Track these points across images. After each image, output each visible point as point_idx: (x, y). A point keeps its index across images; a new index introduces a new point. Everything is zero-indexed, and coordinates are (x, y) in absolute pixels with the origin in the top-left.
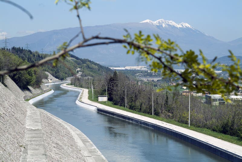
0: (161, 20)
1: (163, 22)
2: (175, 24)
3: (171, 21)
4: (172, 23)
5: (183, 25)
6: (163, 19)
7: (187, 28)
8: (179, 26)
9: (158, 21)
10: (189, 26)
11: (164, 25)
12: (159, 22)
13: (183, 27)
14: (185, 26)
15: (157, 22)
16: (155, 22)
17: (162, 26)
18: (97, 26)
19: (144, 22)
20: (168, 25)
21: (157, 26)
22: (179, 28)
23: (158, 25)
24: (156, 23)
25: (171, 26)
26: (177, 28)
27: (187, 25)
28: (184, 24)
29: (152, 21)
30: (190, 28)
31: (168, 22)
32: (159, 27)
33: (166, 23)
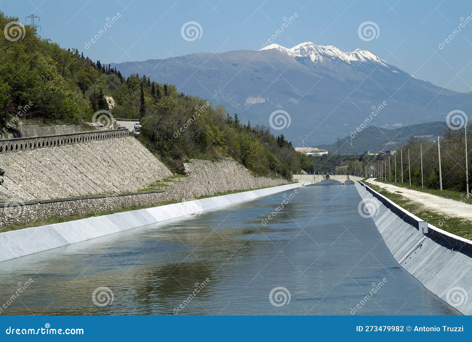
0: (305, 43)
1: (312, 49)
2: (340, 53)
3: (330, 47)
4: (334, 51)
5: (360, 56)
6: (310, 43)
7: (369, 63)
8: (349, 58)
9: (298, 47)
10: (374, 58)
11: (313, 57)
12: (302, 50)
14: (364, 57)
15: (296, 50)
16: (292, 50)
17: (309, 58)
18: (150, 61)
19: (266, 48)
20: (325, 55)
21: (296, 58)
22: (351, 61)
23: (300, 56)
24: (293, 51)
25: (330, 57)
26: (345, 62)
27: (370, 55)
28: (361, 52)
29: (284, 48)
30: (376, 62)
31: (324, 49)
32: (304, 60)
33: (317, 50)
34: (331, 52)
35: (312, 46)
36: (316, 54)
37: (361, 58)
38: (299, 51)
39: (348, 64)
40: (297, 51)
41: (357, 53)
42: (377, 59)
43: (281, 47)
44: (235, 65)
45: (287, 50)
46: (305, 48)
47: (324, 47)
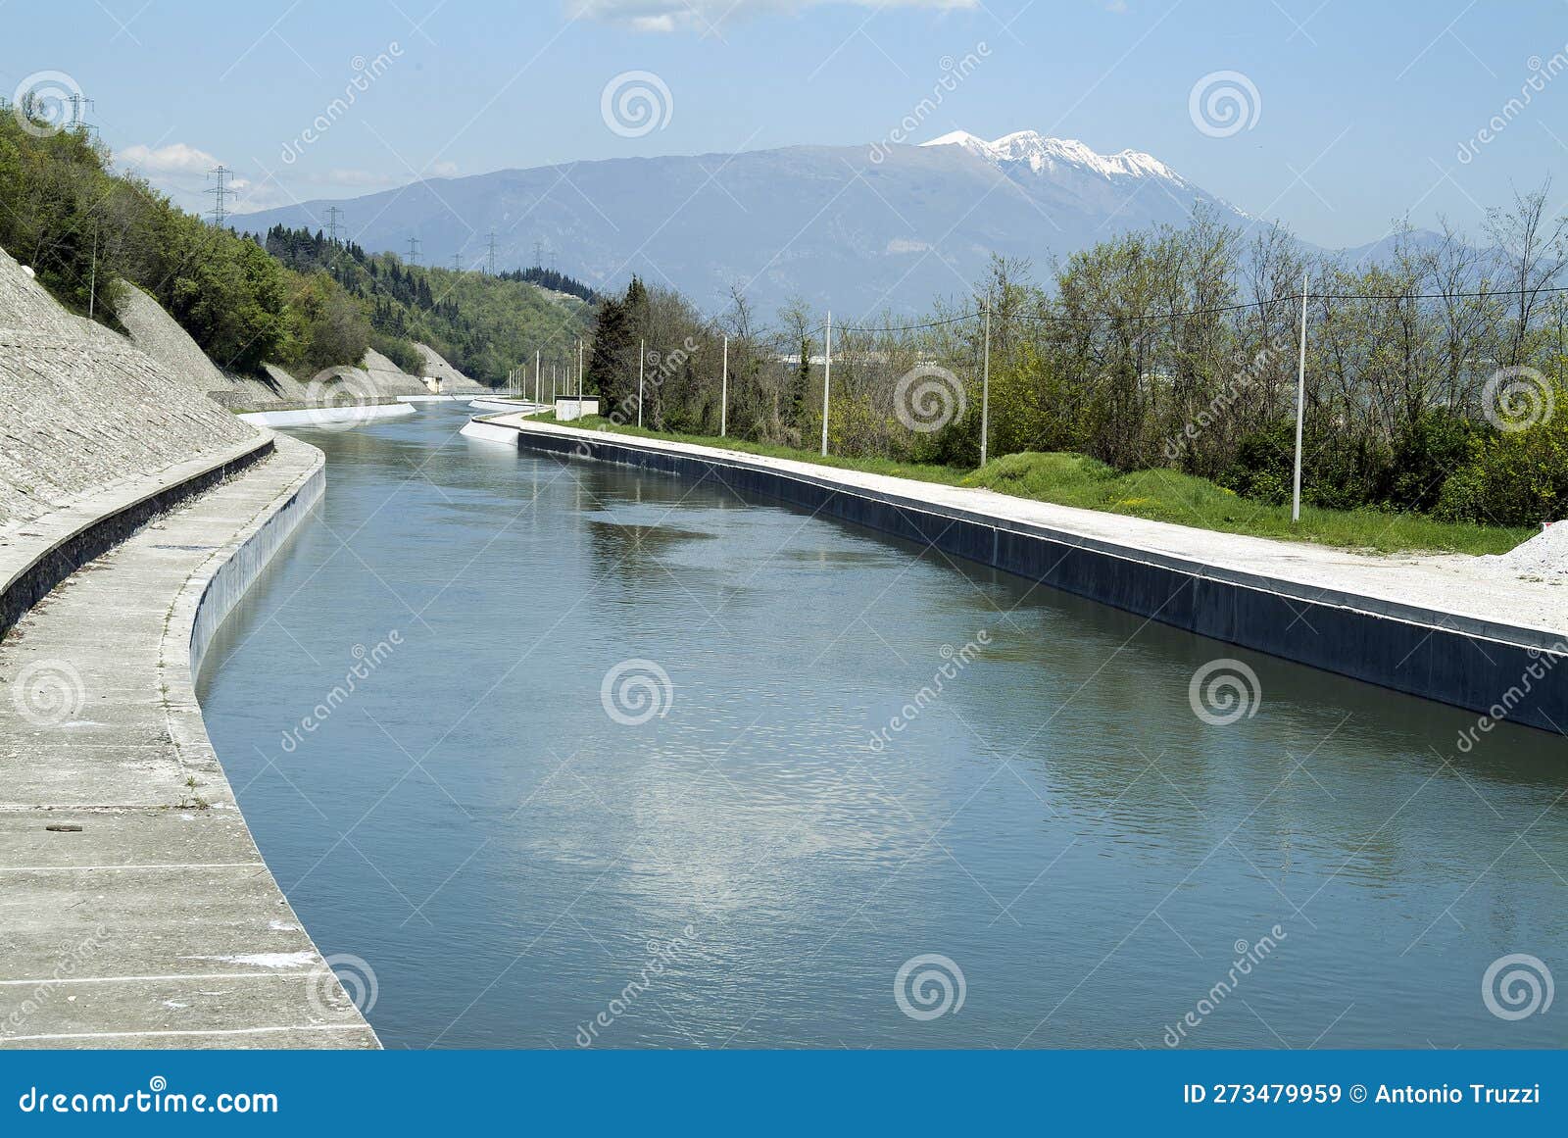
0: (1022, 133)
1: (1034, 145)
2: (1091, 155)
3: (1072, 143)
4: (1081, 152)
5: (1130, 163)
6: (1032, 132)
7: (1151, 181)
8: (1110, 167)
9: (1007, 139)
10: (1160, 169)
11: (1036, 162)
12: (1014, 146)
13: (1131, 171)
14: (1140, 167)
15: (1001, 146)
16: (996, 144)
17: (1027, 164)
19: (939, 142)
20: (1059, 160)
21: (1002, 162)
22: (1112, 174)
23: (1007, 157)
24: (997, 148)
25: (1069, 164)
26: (1100, 175)
27: (1150, 163)
28: (1135, 156)
29: (978, 140)
30: (1163, 178)
31: (1059, 147)
32: (1015, 168)
33: (1045, 148)
34: (1072, 153)
35: (1035, 140)
36: (1042, 157)
37: (1134, 167)
38: (1008, 147)
39: (1104, 179)
40: (1002, 149)
41: (1126, 157)
42: (1166, 172)
43: (973, 138)
45: (986, 145)
46: (1021, 142)
47: (1059, 142)
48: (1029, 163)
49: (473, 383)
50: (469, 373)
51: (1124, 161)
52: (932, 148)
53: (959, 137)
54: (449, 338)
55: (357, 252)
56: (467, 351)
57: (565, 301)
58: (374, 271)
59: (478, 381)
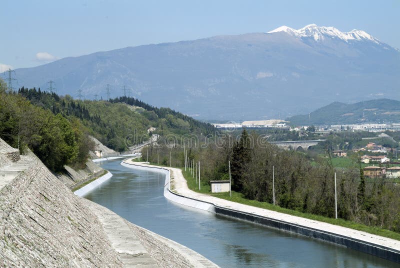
0: (310, 25)
1: (315, 30)
2: (339, 33)
3: (331, 28)
4: (334, 31)
5: (356, 35)
6: (314, 25)
7: (364, 41)
8: (347, 37)
9: (304, 29)
10: (369, 37)
11: (316, 37)
12: (307, 31)
13: (356, 38)
14: (360, 37)
16: (299, 31)
17: (312, 38)
18: (182, 42)
19: (276, 31)
20: (326, 35)
21: (303, 38)
22: (348, 40)
23: (305, 36)
24: (299, 32)
25: (331, 37)
26: (343, 41)
27: (364, 34)
28: (357, 32)
29: (292, 29)
30: (370, 40)
31: (326, 30)
32: (308, 40)
33: (320, 31)
34: (331, 32)
35: (315, 28)
36: (319, 34)
37: (357, 37)
38: (304, 31)
39: (345, 42)
40: (303, 32)
41: (354, 32)
42: (371, 38)
43: (290, 28)
44: (250, 45)
45: (295, 31)
46: (310, 29)
47: (326, 28)
48: (314, 37)
49: (112, 151)
50: (110, 146)
51: (353, 34)
52: (271, 34)
53: (284, 28)
54: (100, 132)
55: (55, 96)
56: (109, 137)
57: (137, 110)
58: (64, 104)
59: (114, 150)
